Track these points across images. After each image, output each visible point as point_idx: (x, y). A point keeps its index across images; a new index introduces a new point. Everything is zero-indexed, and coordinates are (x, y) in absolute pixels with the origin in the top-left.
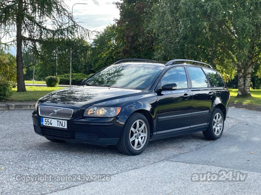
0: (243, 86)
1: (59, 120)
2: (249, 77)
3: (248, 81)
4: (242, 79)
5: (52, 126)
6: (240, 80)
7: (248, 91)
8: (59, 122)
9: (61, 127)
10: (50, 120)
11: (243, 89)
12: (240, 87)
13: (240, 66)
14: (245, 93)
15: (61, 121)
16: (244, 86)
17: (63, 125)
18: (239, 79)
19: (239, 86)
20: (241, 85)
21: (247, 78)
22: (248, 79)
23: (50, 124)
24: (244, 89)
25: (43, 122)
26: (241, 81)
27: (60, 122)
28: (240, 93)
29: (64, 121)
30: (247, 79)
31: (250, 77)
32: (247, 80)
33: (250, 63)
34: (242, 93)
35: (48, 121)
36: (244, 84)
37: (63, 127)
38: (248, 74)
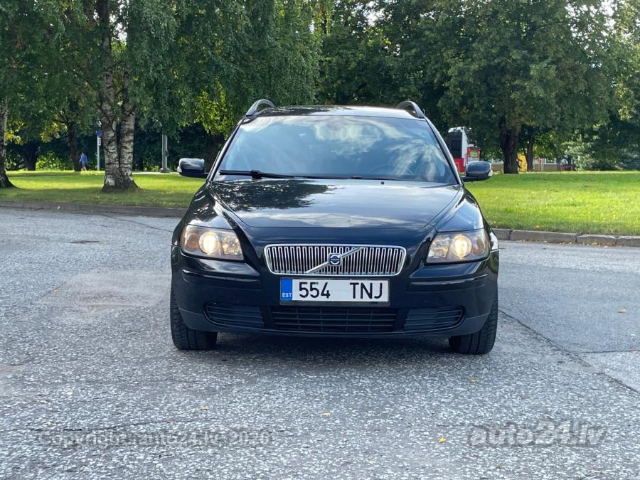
0: (117, 163)
1: (360, 282)
2: (129, 142)
3: (128, 151)
4: (113, 147)
5: (331, 299)
6: (110, 148)
7: (129, 174)
9: (366, 299)
11: (118, 171)
12: (111, 166)
13: (109, 113)
14: (125, 181)
16: (120, 164)
18: (107, 145)
19: (106, 162)
20: (112, 161)
21: (127, 142)
22: (128, 146)
23: (323, 294)
24: (121, 171)
26: (112, 151)
27: (363, 286)
28: (111, 181)
29: (376, 284)
30: (125, 145)
31: (131, 141)
32: (126, 148)
33: (130, 107)
34: (116, 181)
35: (314, 286)
36: (120, 157)
37: (374, 300)
38: (127, 134)
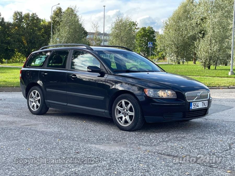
1: (203, 102)
5: (199, 107)
8: (203, 103)
10: (197, 103)
15: (204, 102)
17: (206, 105)
25: (192, 106)
